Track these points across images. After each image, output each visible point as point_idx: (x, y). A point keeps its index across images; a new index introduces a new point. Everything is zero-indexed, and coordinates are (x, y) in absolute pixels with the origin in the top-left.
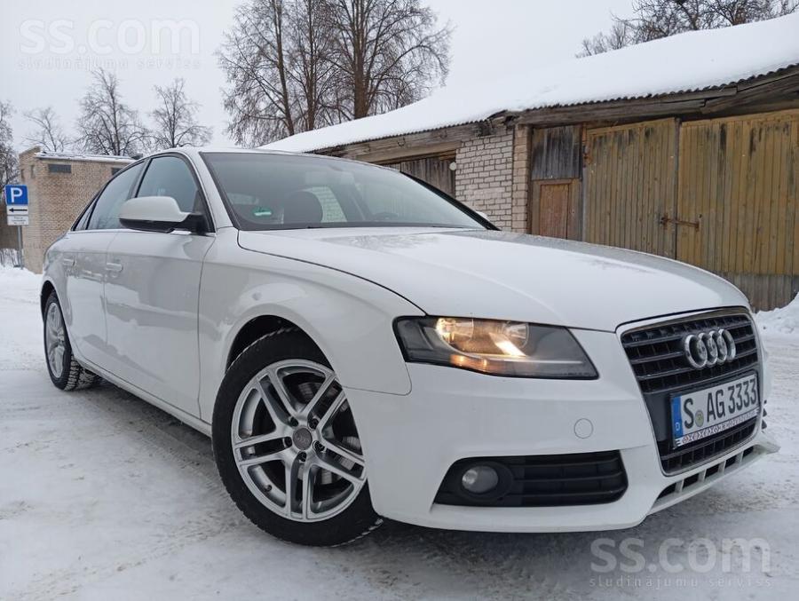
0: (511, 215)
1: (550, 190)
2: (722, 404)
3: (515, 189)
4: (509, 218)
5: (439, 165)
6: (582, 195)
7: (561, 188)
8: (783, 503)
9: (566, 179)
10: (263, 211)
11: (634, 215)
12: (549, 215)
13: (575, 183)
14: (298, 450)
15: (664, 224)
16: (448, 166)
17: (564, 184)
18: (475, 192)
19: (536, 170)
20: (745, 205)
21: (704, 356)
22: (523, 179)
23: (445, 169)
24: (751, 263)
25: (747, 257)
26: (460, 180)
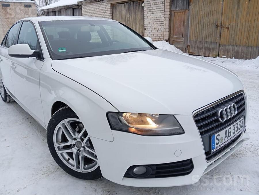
0: (164, 24)
1: (178, 14)
2: (230, 132)
3: (165, 14)
4: (163, 25)
5: (138, 4)
6: (189, 16)
7: (182, 13)
8: (248, 154)
9: (183, 10)
10: (63, 49)
11: (207, 24)
12: (177, 24)
13: (187, 11)
14: (77, 149)
15: (217, 28)
16: (141, 5)
17: (183, 12)
18: (151, 15)
19: (173, 7)
20: (245, 21)
21: (225, 116)
22: (168, 10)
23: (141, 6)
24: (246, 42)
25: (244, 40)
26: (146, 10)
